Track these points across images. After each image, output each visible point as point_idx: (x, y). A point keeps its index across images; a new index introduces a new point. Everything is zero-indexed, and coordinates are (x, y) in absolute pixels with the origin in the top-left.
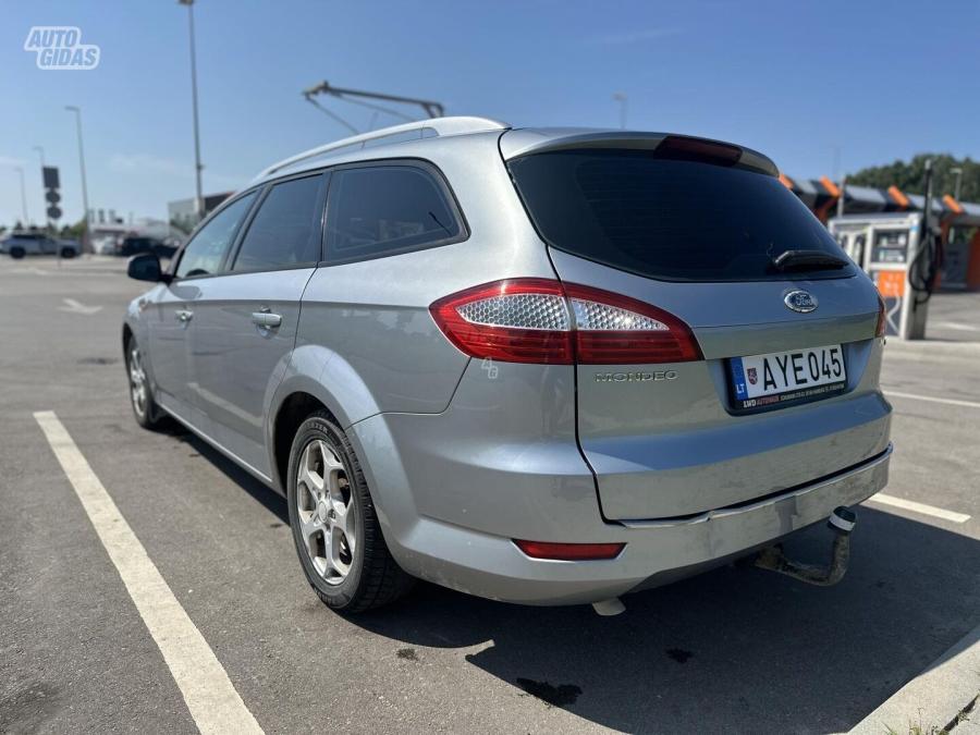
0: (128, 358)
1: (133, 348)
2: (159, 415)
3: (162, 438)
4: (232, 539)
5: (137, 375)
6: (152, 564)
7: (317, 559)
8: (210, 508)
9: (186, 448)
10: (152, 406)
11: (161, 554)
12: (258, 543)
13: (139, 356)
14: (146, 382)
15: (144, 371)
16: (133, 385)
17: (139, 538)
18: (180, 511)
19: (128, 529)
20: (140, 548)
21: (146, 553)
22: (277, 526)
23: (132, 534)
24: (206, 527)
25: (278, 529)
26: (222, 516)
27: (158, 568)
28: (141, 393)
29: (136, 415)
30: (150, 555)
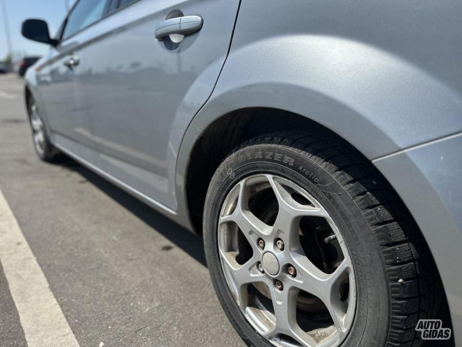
0: (30, 112)
1: (33, 104)
2: (54, 152)
3: (57, 169)
4: (131, 264)
5: (37, 123)
6: (54, 301)
7: (248, 309)
8: (104, 229)
9: (76, 176)
10: (48, 145)
11: (64, 285)
12: (157, 269)
13: (37, 110)
14: (43, 128)
15: (42, 120)
16: (35, 132)
17: (41, 265)
18: (77, 233)
19: (30, 253)
20: (41, 278)
21: (47, 285)
22: (168, 248)
23: (34, 259)
24: (102, 251)
25: (169, 252)
26: (115, 238)
27: (61, 306)
28: (40, 137)
29: (38, 153)
30: (52, 288)
